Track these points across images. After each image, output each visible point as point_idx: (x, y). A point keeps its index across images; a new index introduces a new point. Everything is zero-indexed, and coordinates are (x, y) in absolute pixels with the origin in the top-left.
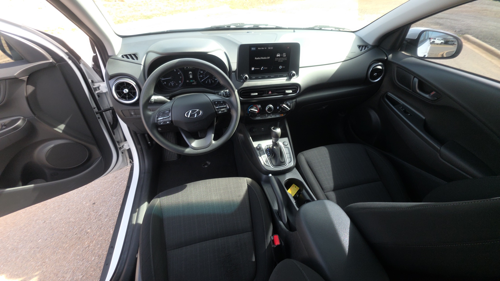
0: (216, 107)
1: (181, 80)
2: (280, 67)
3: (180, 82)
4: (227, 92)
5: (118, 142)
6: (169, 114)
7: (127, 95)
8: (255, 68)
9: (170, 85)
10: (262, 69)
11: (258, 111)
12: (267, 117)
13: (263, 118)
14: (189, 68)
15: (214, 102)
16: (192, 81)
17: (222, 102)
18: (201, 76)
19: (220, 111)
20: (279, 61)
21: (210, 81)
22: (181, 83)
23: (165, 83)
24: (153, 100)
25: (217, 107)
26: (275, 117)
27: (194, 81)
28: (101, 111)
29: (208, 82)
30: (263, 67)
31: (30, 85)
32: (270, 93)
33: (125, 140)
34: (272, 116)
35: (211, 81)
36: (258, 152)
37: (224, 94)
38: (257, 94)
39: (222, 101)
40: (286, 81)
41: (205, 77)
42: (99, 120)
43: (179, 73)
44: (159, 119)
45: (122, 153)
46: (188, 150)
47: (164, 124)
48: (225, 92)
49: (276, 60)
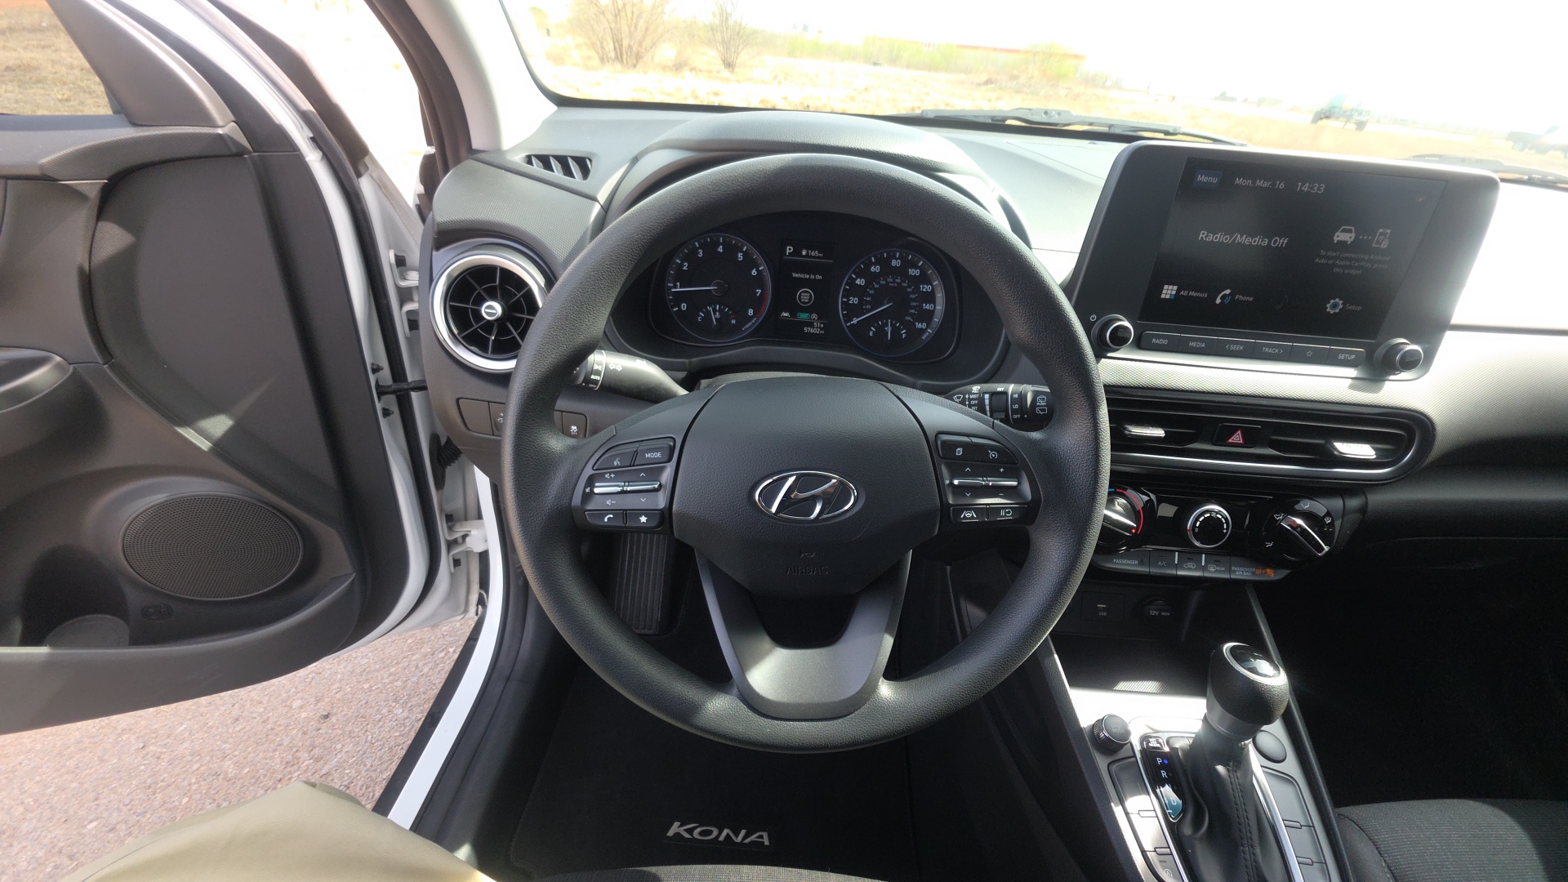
0: (953, 477)
1: (757, 304)
2: (1335, 306)
3: (751, 312)
4: (1005, 393)
5: (450, 518)
6: (662, 469)
7: (495, 332)
8: (1178, 291)
9: (703, 318)
10: (1218, 301)
11: (1137, 529)
12: (1177, 567)
13: (1154, 571)
14: (804, 253)
15: (944, 442)
16: (803, 316)
17: (993, 454)
18: (854, 300)
19: (968, 507)
20: (1336, 270)
21: (889, 329)
22: (752, 317)
23: (684, 306)
24: (598, 373)
25: (956, 482)
26: (1226, 576)
27: (814, 316)
28: (404, 386)
29: (881, 331)
30: (1228, 292)
31: (108, 220)
32: (1237, 438)
33: (480, 517)
34: (1204, 569)
35: (895, 331)
36: (1102, 762)
37: (987, 402)
38: (1160, 432)
39: (993, 448)
40: (1352, 387)
41: (869, 307)
42: (382, 421)
43: (754, 272)
44: (596, 490)
45: (457, 563)
46: (718, 708)
47: (620, 523)
48: (993, 394)
49: (1323, 261)
